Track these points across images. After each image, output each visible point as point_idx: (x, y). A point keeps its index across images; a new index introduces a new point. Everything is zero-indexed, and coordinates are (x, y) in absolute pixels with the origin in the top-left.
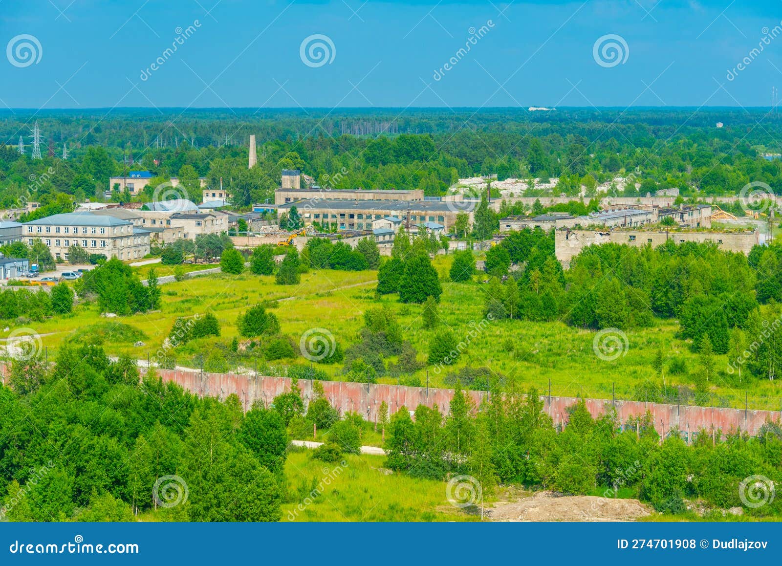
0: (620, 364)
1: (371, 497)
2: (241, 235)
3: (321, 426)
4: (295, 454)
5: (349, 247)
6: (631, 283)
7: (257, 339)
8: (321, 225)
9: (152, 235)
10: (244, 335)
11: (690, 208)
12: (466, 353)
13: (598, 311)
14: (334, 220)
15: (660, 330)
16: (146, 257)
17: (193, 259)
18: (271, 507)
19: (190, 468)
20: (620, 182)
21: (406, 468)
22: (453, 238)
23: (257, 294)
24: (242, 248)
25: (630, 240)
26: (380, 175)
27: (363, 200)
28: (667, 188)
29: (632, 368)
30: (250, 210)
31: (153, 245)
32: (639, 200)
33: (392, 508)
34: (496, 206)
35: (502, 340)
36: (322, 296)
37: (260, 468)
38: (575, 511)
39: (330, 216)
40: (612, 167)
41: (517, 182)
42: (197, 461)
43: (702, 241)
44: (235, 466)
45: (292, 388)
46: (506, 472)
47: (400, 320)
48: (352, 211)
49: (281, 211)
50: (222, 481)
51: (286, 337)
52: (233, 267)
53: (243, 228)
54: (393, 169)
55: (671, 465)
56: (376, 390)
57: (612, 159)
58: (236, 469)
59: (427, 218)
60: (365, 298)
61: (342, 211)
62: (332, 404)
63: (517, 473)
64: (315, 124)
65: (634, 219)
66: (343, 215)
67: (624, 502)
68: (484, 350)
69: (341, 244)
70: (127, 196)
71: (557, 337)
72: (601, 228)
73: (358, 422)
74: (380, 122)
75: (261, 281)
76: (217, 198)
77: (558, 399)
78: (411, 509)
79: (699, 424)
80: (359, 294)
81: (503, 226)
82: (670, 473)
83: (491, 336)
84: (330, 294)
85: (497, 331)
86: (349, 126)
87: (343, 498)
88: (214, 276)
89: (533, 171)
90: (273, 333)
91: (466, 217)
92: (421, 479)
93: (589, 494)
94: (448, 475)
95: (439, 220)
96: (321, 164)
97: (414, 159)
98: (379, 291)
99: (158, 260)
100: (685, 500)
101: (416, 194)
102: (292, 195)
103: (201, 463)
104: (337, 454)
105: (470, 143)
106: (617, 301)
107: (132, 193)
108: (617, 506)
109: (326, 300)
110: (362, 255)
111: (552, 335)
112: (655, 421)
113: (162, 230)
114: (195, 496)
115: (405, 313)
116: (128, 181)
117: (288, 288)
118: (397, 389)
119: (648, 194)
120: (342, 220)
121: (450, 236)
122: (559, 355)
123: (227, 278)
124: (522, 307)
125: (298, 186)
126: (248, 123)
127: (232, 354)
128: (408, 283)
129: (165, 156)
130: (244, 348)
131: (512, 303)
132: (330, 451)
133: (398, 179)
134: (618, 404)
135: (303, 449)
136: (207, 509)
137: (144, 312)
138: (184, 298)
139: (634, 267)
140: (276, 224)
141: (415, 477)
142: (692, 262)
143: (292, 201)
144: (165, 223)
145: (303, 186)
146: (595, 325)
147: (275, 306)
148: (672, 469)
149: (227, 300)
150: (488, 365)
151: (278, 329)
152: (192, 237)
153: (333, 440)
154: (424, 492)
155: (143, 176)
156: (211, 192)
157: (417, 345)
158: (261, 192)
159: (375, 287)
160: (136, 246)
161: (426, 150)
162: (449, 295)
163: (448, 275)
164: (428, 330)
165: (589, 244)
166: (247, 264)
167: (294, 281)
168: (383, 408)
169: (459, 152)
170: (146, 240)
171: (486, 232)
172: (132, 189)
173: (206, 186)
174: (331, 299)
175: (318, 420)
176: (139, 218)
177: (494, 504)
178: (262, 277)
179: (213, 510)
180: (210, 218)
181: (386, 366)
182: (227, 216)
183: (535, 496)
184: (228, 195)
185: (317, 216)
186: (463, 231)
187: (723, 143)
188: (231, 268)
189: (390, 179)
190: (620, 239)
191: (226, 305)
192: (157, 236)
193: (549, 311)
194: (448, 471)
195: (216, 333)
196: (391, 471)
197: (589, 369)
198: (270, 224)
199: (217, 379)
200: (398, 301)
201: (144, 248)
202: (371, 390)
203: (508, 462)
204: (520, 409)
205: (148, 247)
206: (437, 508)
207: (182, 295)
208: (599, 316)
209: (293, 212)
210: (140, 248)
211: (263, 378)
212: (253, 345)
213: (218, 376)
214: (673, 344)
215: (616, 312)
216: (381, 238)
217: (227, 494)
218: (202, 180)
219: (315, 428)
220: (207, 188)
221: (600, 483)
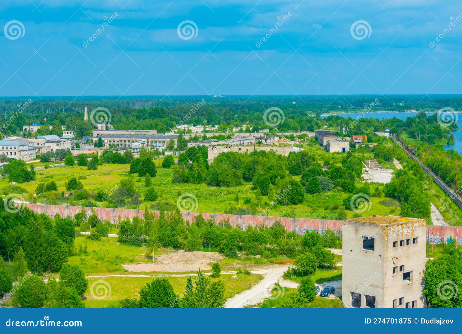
0: (225, 200)
1: (109, 253)
2: (77, 149)
3: (94, 226)
4: (81, 237)
5: (120, 154)
6: (236, 168)
7: (73, 192)
8: (112, 145)
9: (37, 150)
10: (68, 190)
11: (269, 137)
12: (161, 196)
13: (219, 179)
14: (118, 143)
15: (245, 187)
16: (34, 159)
17: (54, 160)
18: (63, 257)
19: (29, 241)
20: (244, 127)
21: (126, 242)
22: (168, 150)
23: (78, 174)
24: (76, 155)
25: (239, 150)
26: (141, 124)
27: (131, 134)
28: (263, 129)
29: (229, 202)
30: (82, 139)
31: (37, 154)
32: (250, 134)
33: (117, 257)
34: (187, 137)
35: (177, 191)
36: (106, 174)
37: (59, 241)
38: (193, 258)
39: (116, 141)
40: (243, 121)
41: (201, 127)
42: (32, 238)
43: (269, 150)
44: (48, 240)
45: (82, 210)
46: (166, 243)
47: (137, 184)
48: (125, 139)
49: (95, 139)
50: (42, 246)
51: (85, 191)
52: (70, 163)
53: (78, 147)
54: (147, 122)
55: (232, 239)
56: (117, 211)
57: (243, 117)
58: (48, 241)
59: (158, 142)
60: (124, 175)
61: (121, 139)
62: (99, 217)
63: (171, 243)
64: (118, 103)
65: (245, 142)
66: (121, 141)
67: (213, 253)
68: (169, 195)
69: (117, 153)
70: (30, 133)
71: (201, 190)
72: (227, 145)
73: (109, 224)
74: (147, 101)
75: (81, 168)
76: (69, 134)
77: (192, 213)
78: (125, 258)
79: (249, 223)
80: (122, 174)
81: (189, 145)
82: (231, 241)
83: (173, 190)
84: (109, 174)
85: (176, 187)
86: (134, 103)
87: (97, 254)
88: (61, 167)
89: (209, 123)
90: (80, 189)
91: (174, 142)
92: (132, 246)
93: (199, 251)
94: (143, 244)
95: (163, 143)
96: (117, 120)
97: (157, 117)
98: (130, 172)
99: (39, 161)
100: (238, 252)
101: (154, 132)
102: (100, 133)
103: (33, 238)
104: (97, 237)
105: (183, 111)
106: (227, 175)
107: (32, 133)
108: (210, 255)
109: (107, 176)
110: (125, 157)
111: (199, 189)
112: (231, 222)
113: (41, 148)
114: (31, 252)
115: (139, 181)
116: (31, 127)
117: (92, 171)
118: (126, 210)
119: (255, 132)
120: (121, 143)
121: (167, 150)
122: (200, 197)
123: (67, 167)
124: (188, 178)
125: (104, 129)
126: (89, 102)
127: (61, 198)
128: (142, 168)
129: (49, 116)
130: (67, 195)
131: (184, 176)
132: (94, 235)
133: (149, 126)
134: (216, 215)
135: (84, 235)
136: (36, 257)
137: (29, 182)
138: (46, 176)
139: (237, 161)
140: (93, 145)
141: (130, 245)
142: (261, 159)
143: (100, 135)
144: (43, 144)
145: (107, 129)
146: (218, 185)
147: (85, 179)
148: (232, 240)
149: (65, 176)
150: (169, 201)
151: (82, 188)
152: (54, 151)
153: (96, 231)
154: (132, 251)
155: (38, 125)
156: (67, 132)
157: (141, 193)
158: (88, 132)
159: (129, 171)
160: (30, 154)
161: (162, 113)
162: (160, 173)
163: (161, 165)
164: (147, 187)
165: (222, 152)
166: (76, 162)
167: (95, 169)
168: (120, 218)
169: (178, 114)
170: (34, 152)
171: (182, 147)
172: (33, 131)
173: (65, 129)
174: (109, 175)
175: (93, 223)
176: (32, 143)
177: (160, 255)
178: (82, 167)
179: (39, 258)
180: (62, 142)
181: (126, 202)
182: (70, 141)
183: (177, 252)
184: (74, 133)
185: (110, 142)
186: (172, 147)
187: (293, 110)
188: (69, 164)
189: (145, 126)
190: (235, 150)
191: (64, 178)
192: (39, 150)
193: (200, 179)
194: (143, 243)
195: (56, 189)
196: (120, 243)
197: (212, 202)
198: (90, 145)
199: (52, 207)
200: (138, 176)
201: (33, 155)
202: (116, 211)
203: (167, 238)
204: (173, 217)
205: (35, 155)
206: (136, 257)
207: (46, 175)
208: (220, 181)
209: (100, 140)
210: (32, 155)
211: (71, 207)
212: (71, 194)
213: (52, 206)
214: (248, 192)
215: (227, 179)
216: (135, 150)
217: (45, 251)
218: (63, 127)
219: (91, 227)
220: (65, 130)
221: (204, 247)
